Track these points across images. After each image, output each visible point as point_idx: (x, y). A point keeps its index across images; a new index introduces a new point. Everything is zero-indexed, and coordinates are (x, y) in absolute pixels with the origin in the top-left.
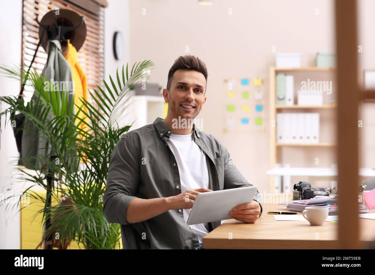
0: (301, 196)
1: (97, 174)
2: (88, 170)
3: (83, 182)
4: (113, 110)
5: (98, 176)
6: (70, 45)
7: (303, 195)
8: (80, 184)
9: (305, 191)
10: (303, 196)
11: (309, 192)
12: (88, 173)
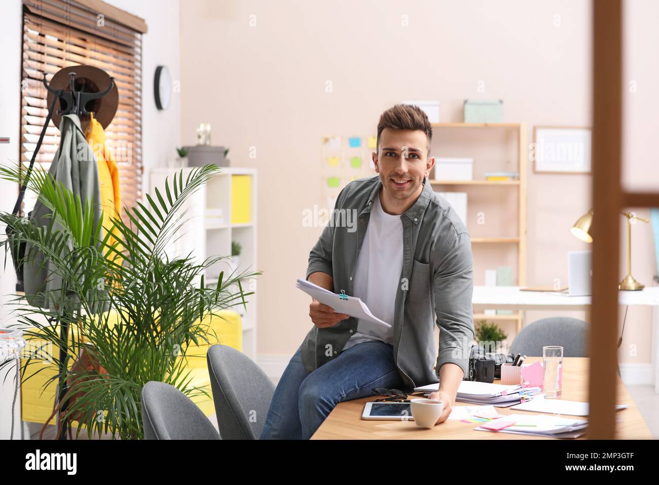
0: (473, 367)
1: (137, 328)
2: (124, 323)
3: (117, 339)
4: (157, 241)
5: (139, 331)
6: (94, 121)
7: (474, 366)
8: (112, 342)
9: (478, 360)
10: (475, 368)
11: (484, 362)
12: (124, 328)
